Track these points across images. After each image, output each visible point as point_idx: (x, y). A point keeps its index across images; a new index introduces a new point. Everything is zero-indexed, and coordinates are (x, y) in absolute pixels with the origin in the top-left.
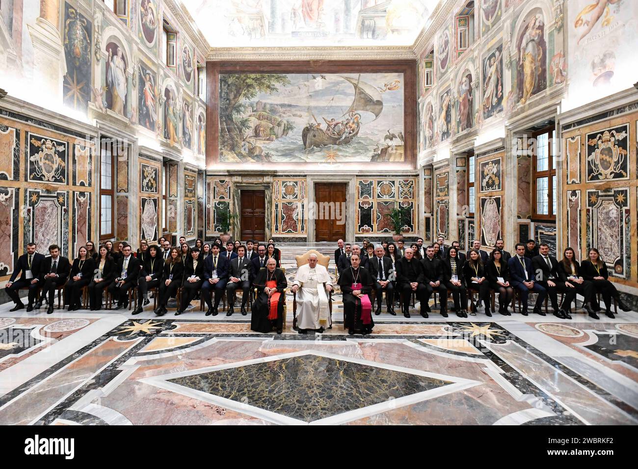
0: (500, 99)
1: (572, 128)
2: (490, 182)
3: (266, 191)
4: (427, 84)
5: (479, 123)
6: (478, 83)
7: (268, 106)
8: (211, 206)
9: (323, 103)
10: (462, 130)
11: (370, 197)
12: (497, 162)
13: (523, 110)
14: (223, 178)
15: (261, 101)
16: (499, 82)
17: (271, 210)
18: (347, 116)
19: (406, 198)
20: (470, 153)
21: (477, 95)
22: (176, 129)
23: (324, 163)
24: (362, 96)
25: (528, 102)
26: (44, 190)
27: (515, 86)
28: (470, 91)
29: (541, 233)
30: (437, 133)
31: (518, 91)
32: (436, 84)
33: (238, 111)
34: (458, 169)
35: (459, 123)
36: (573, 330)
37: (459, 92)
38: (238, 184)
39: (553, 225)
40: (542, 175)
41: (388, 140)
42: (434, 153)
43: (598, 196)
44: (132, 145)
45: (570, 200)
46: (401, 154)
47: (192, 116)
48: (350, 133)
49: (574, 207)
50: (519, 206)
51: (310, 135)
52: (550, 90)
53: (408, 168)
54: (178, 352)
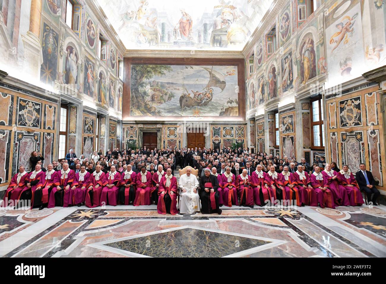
0: (292, 81)
1: (331, 98)
2: (288, 127)
3: (158, 133)
4: (251, 72)
5: (280, 94)
6: (279, 72)
7: (160, 84)
8: (125, 142)
9: (191, 82)
10: (271, 99)
11: (219, 136)
12: (291, 116)
13: (304, 88)
14: (132, 125)
15: (155, 80)
16: (291, 72)
17: (161, 144)
18: (205, 90)
19: (240, 137)
20: (276, 111)
21: (279, 79)
22: (105, 96)
23: (192, 116)
24: (214, 78)
25: (307, 83)
26: (26, 132)
27: (299, 74)
28: (275, 76)
29: (317, 157)
30: (257, 100)
31: (301, 77)
32: (255, 73)
33: (142, 86)
34: (269, 120)
35: (269, 94)
36: (337, 212)
37: (269, 77)
38: (141, 129)
39: (323, 152)
40: (316, 124)
41: (229, 104)
42: (255, 111)
43: (347, 136)
44: (79, 105)
45: (332, 138)
46: (237, 112)
47: (114, 89)
48: (207, 99)
49: (334, 141)
50: (304, 141)
51: (184, 101)
52: (318, 77)
53: (241, 119)
54: (109, 228)
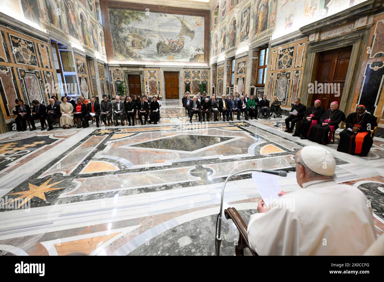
0: (248, 33)
1: (275, 47)
2: (241, 70)
3: (140, 75)
4: (215, 24)
5: (238, 44)
6: (239, 25)
7: (138, 30)
8: (113, 83)
9: (166, 30)
10: (230, 47)
11: (189, 78)
12: (244, 62)
13: (257, 39)
14: (117, 68)
15: (134, 26)
16: (248, 25)
17: (144, 84)
18: (178, 38)
19: (205, 79)
20: (233, 58)
21: (238, 30)
22: (89, 39)
23: (168, 61)
24: (185, 28)
25: (259, 35)
26: (27, 69)
27: (254, 27)
28: (235, 28)
29: (259, 91)
30: (219, 48)
31: (255, 30)
32: (219, 24)
33: (122, 32)
34: (228, 65)
35: (229, 44)
37: (230, 29)
38: (126, 72)
39: (263, 88)
40: (261, 67)
41: (197, 51)
42: (217, 58)
43: (281, 75)
44: (69, 47)
45: (271, 77)
46: (203, 58)
47: (96, 33)
48: (180, 47)
49: (272, 79)
50: (252, 80)
51: (160, 47)
52: (268, 30)
53: (205, 65)
